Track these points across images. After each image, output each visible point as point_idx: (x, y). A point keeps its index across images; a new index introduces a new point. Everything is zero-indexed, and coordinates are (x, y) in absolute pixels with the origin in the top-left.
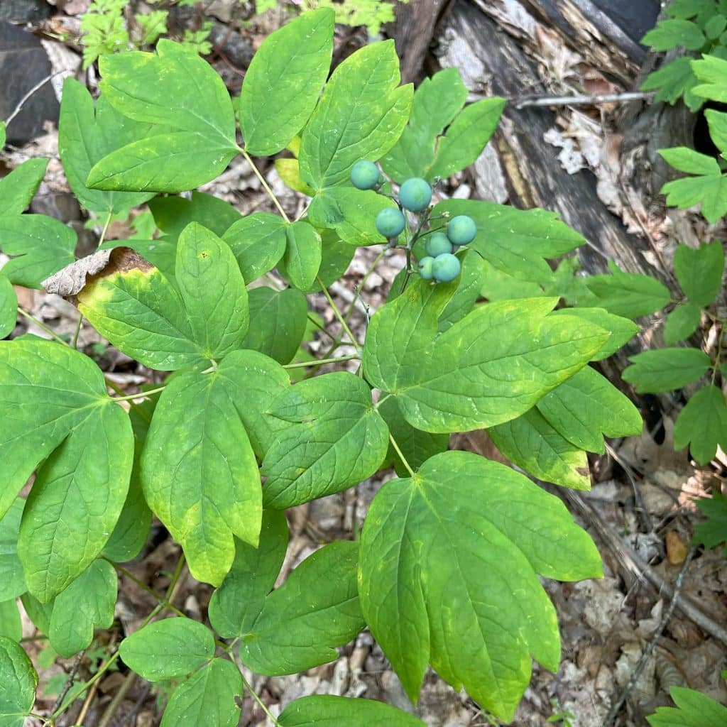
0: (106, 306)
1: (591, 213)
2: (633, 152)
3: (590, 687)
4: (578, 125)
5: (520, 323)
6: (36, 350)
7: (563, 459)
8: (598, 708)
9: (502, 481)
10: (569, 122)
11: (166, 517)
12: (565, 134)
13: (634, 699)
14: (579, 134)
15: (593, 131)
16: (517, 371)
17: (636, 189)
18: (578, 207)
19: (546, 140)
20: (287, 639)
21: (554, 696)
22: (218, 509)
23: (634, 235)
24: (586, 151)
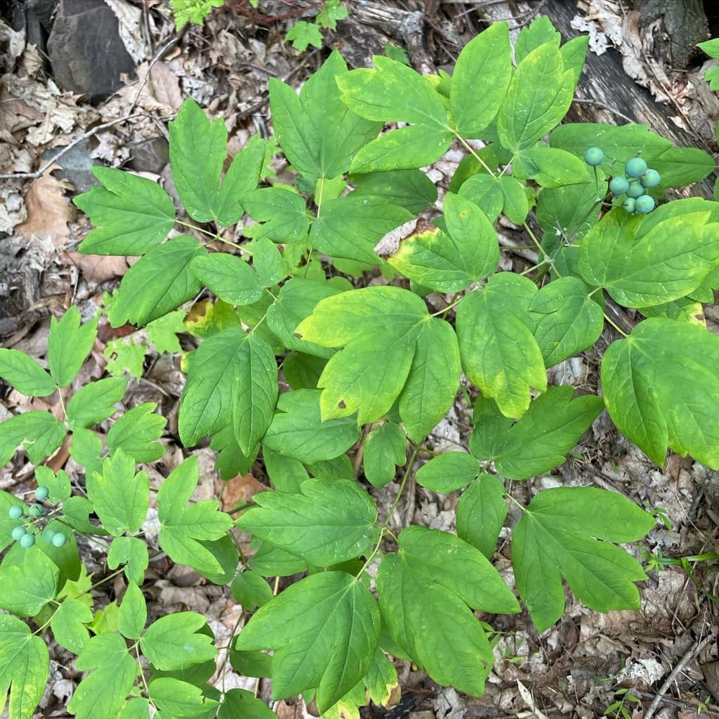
0: (410, 257)
1: (623, 89)
2: (651, 26)
3: (673, 487)
4: (598, 7)
5: (688, 231)
6: (379, 292)
7: (685, 310)
8: (682, 503)
9: (688, 332)
10: (589, 5)
11: (481, 382)
12: (587, 18)
13: (711, 493)
14: (600, 16)
15: (612, 11)
16: (691, 262)
17: (657, 60)
18: (610, 86)
19: (573, 27)
20: (530, 454)
21: (645, 498)
22: (517, 373)
23: (662, 103)
24: (608, 31)
